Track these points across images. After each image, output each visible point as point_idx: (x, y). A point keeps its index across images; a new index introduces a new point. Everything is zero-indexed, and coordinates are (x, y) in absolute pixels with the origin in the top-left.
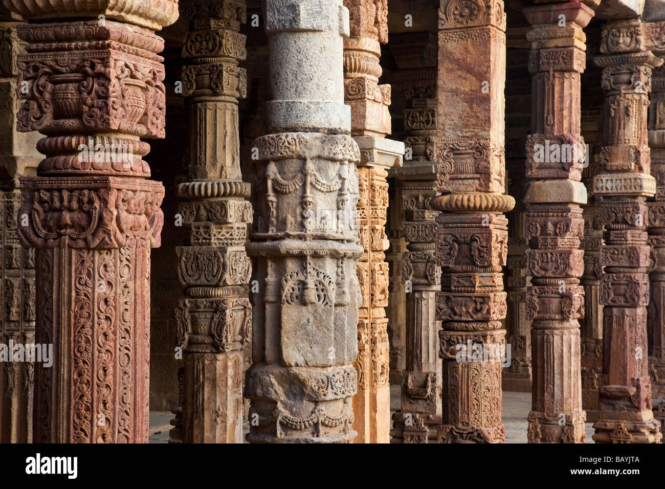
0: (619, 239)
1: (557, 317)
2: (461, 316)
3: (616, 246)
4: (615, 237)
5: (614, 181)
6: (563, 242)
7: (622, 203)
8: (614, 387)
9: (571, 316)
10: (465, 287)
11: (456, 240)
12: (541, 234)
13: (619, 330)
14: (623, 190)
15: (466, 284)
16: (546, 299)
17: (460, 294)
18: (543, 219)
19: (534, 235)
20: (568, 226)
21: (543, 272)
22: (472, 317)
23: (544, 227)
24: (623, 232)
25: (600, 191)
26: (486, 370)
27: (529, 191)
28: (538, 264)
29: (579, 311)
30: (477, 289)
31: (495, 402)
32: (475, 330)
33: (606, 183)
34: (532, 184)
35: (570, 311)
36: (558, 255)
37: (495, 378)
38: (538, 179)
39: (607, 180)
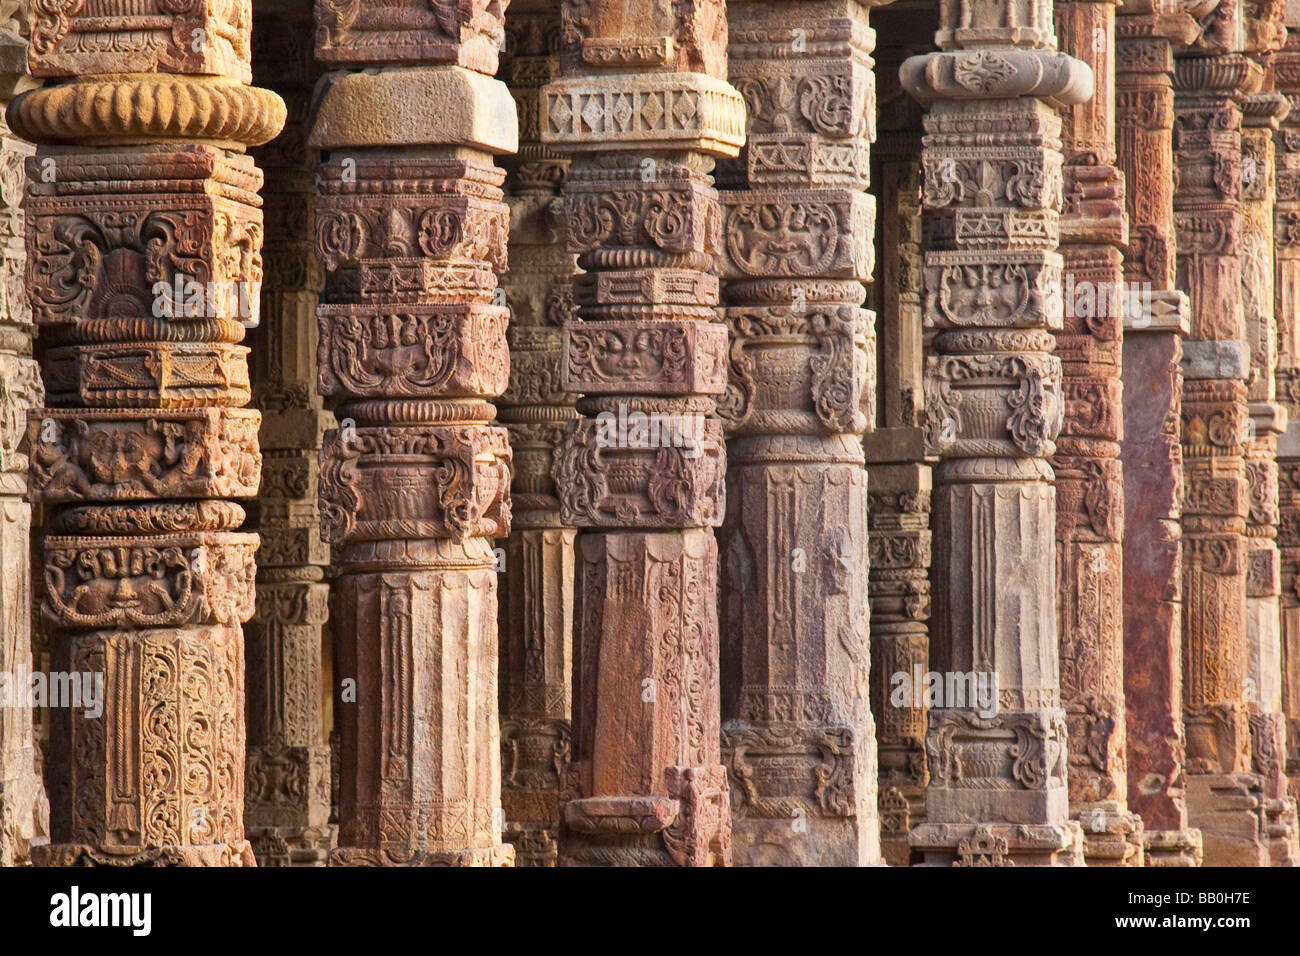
0: (627, 299)
1: (422, 528)
2: (112, 484)
3: (617, 324)
4: (614, 293)
5: (609, 99)
6: (440, 279)
9: (467, 524)
10: (126, 387)
11: (97, 236)
12: (370, 253)
13: (626, 609)
14: (640, 132)
15: (131, 379)
16: (386, 470)
17: (108, 413)
18: (374, 201)
19: (345, 255)
20: (456, 224)
21: (376, 381)
22: (148, 487)
23: (379, 227)
24: (638, 274)
25: (562, 135)
26: (195, 659)
27: (329, 104)
28: (359, 354)
29: (493, 512)
30: (164, 394)
31: (224, 764)
32: (158, 528)
34: (335, 83)
35: (464, 507)
36: (425, 320)
37: (224, 686)
38: (357, 67)
39: (586, 97)
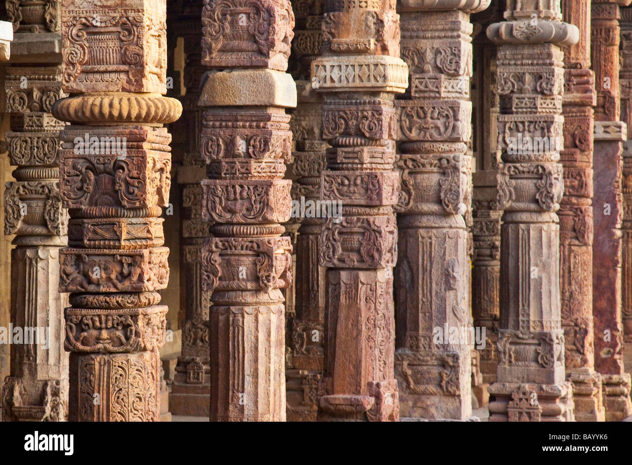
0: (351, 161)
1: (249, 286)
2: (98, 285)
3: (346, 172)
4: (345, 158)
5: (343, 68)
6: (259, 168)
7: (356, 104)
8: (340, 397)
9: (270, 284)
10: (105, 240)
12: (226, 156)
13: (349, 307)
14: (358, 83)
15: (107, 236)
16: (232, 258)
17: (97, 251)
18: (228, 132)
19: (214, 156)
20: (266, 142)
21: (228, 216)
22: (115, 286)
23: (231, 144)
24: (357, 149)
25: (322, 84)
26: (136, 368)
27: (207, 86)
28: (221, 203)
29: (283, 276)
30: (123, 243)
31: (150, 418)
32: (120, 306)
33: (331, 71)
34: (211, 76)
35: (269, 276)
36: (251, 188)
37: (150, 380)
38: (221, 69)
39: (333, 66)
